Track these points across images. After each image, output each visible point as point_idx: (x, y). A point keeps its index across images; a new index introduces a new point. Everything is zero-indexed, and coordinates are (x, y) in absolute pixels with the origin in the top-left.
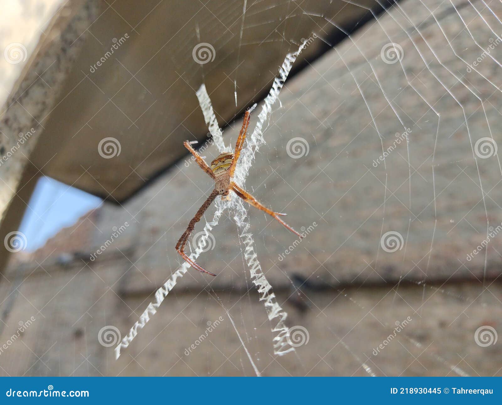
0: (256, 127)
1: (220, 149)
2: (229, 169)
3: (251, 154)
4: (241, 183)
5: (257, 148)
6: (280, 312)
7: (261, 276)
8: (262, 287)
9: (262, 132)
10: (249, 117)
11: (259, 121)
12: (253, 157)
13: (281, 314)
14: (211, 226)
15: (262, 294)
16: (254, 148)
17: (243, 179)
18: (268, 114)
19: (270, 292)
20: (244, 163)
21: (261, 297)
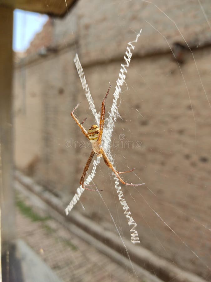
0: (113, 103)
3: (112, 123)
4: (108, 141)
5: (115, 119)
6: (133, 222)
7: (124, 201)
8: (125, 206)
9: (117, 107)
11: (115, 99)
12: (113, 125)
13: (134, 224)
15: (125, 210)
16: (113, 119)
17: (109, 139)
18: (120, 93)
19: (128, 211)
20: (109, 128)
21: (125, 212)
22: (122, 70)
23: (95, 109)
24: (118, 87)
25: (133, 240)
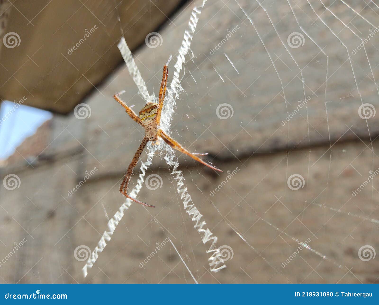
0: (174, 77)
1: (145, 97)
2: (155, 118)
3: (173, 101)
4: (167, 128)
5: (177, 95)
6: (211, 236)
7: (193, 207)
8: (194, 216)
9: (180, 80)
10: (168, 71)
11: (176, 71)
12: (174, 103)
13: (212, 238)
14: (146, 165)
15: (195, 222)
16: (174, 96)
17: (168, 124)
18: (183, 64)
19: (201, 220)
20: (167, 109)
21: (195, 225)
22: (186, 37)
23: (147, 92)
24: (181, 56)
25: (212, 267)
